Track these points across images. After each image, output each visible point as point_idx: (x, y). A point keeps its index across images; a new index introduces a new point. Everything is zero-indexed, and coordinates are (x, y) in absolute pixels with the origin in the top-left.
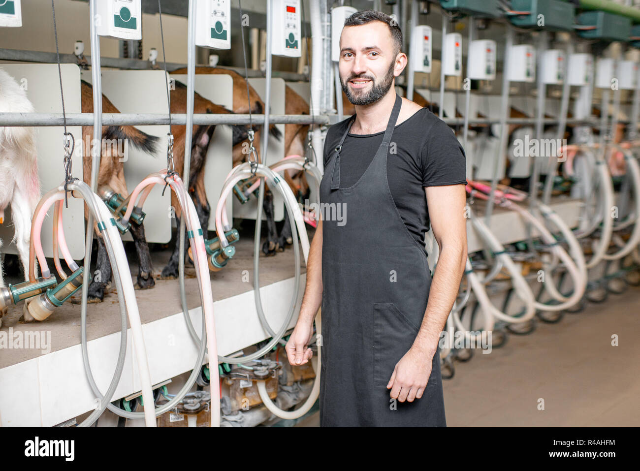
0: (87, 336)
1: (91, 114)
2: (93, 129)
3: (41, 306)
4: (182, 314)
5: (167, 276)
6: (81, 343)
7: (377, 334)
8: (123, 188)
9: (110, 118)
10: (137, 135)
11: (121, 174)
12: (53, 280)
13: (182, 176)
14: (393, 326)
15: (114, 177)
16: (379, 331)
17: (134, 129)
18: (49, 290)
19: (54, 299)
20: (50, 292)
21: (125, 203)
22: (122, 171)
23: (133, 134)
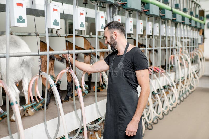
0: (46, 120)
1: (46, 52)
2: (47, 56)
3: (32, 111)
4: (74, 111)
5: (66, 100)
6: (44, 122)
7: (120, 115)
8: (53, 73)
9: (51, 53)
10: (59, 57)
11: (53, 69)
12: (35, 103)
13: (73, 69)
14: (124, 113)
15: (51, 70)
16: (120, 114)
17: (58, 56)
18: (34, 106)
19: (36, 109)
20: (34, 107)
21: (55, 79)
22: (53, 68)
23: (58, 57)
